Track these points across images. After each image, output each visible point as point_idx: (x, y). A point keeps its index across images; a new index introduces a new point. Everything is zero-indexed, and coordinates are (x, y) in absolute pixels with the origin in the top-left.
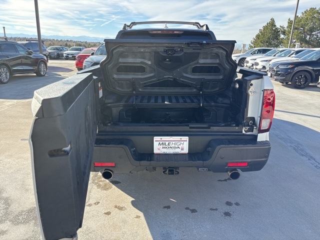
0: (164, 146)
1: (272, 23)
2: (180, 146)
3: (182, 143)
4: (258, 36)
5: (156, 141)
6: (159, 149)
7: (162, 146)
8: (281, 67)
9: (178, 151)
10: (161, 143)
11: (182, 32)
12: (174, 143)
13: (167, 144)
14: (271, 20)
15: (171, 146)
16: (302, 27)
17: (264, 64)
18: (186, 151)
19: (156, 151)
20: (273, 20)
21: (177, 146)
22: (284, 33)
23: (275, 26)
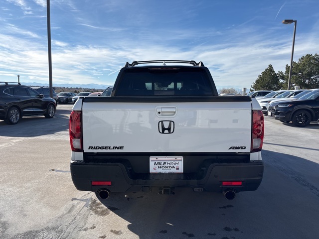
0: (160, 166)
1: (270, 69)
2: (175, 166)
3: (177, 162)
4: (257, 81)
5: (152, 161)
6: (154, 169)
7: (157, 166)
8: (280, 106)
9: (174, 171)
10: (157, 162)
11: (178, 69)
12: (169, 162)
13: (162, 164)
14: (270, 66)
15: (166, 166)
16: (300, 72)
17: (264, 104)
18: (181, 170)
19: (152, 171)
20: (271, 67)
21: (172, 166)
22: (283, 78)
23: (274, 72)
